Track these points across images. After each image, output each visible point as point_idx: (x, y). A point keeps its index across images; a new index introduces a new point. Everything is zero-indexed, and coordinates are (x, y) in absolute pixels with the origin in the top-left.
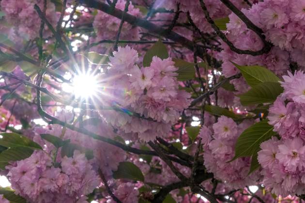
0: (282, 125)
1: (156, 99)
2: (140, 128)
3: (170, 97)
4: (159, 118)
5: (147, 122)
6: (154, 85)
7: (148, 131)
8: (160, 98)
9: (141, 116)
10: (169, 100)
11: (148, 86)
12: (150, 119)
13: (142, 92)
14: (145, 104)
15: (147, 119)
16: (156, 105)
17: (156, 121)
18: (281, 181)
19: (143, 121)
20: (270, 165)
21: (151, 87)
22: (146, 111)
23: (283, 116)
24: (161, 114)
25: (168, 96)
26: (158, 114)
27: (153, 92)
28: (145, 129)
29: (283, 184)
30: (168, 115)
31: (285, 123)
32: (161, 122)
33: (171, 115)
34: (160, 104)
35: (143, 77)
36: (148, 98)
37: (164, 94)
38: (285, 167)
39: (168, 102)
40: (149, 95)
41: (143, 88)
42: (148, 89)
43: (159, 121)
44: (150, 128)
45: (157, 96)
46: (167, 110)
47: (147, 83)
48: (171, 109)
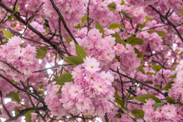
0: (76, 77)
1: (23, 63)
2: (13, 74)
3: (30, 64)
4: (22, 72)
5: (17, 72)
6: (24, 57)
7: (16, 77)
8: (25, 63)
9: (15, 69)
10: (29, 65)
11: (21, 56)
12: (18, 71)
13: (18, 58)
14: (18, 64)
15: (17, 71)
16: (22, 65)
17: (21, 73)
18: (67, 102)
19: (15, 71)
20: (65, 93)
21: (23, 57)
22: (17, 67)
23: (78, 73)
24: (23, 70)
25: (29, 63)
26: (22, 70)
27: (23, 59)
28: (15, 75)
29: (67, 103)
30: (27, 72)
31: (78, 76)
32: (23, 74)
33: (28, 72)
34: (24, 66)
35: (21, 52)
36: (20, 61)
37: (27, 62)
38: (70, 96)
39: (28, 66)
40: (21, 60)
41: (19, 56)
42: (21, 57)
43: (22, 73)
44: (18, 75)
45: (24, 61)
46: (27, 69)
47: (21, 55)
48: (29, 69)
